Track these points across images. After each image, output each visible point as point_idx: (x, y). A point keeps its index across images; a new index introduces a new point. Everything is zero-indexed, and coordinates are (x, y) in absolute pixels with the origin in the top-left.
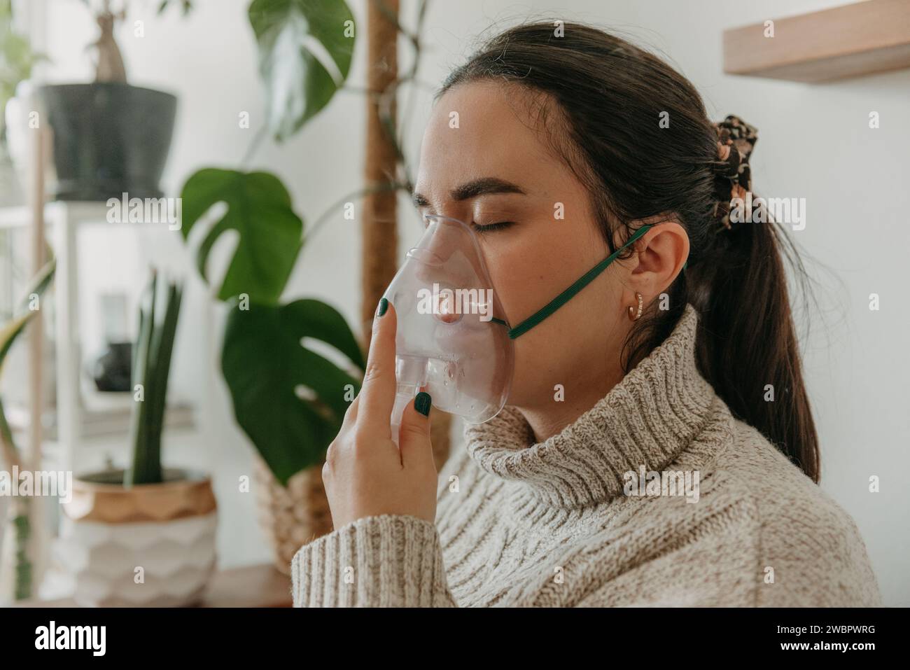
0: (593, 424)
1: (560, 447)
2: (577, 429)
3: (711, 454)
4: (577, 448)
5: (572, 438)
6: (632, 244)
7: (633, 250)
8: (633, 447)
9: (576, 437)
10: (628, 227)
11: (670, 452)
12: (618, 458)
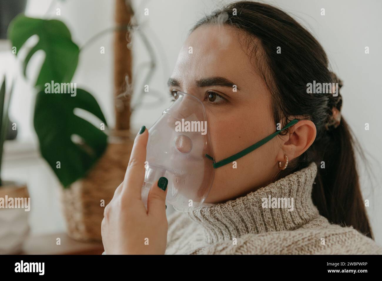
0: (265, 194)
1: (245, 202)
2: (256, 194)
3: (319, 224)
4: (253, 205)
5: (252, 198)
6: (288, 128)
7: (287, 132)
8: (279, 215)
9: (255, 199)
10: (287, 119)
11: (297, 224)
12: (270, 218)
